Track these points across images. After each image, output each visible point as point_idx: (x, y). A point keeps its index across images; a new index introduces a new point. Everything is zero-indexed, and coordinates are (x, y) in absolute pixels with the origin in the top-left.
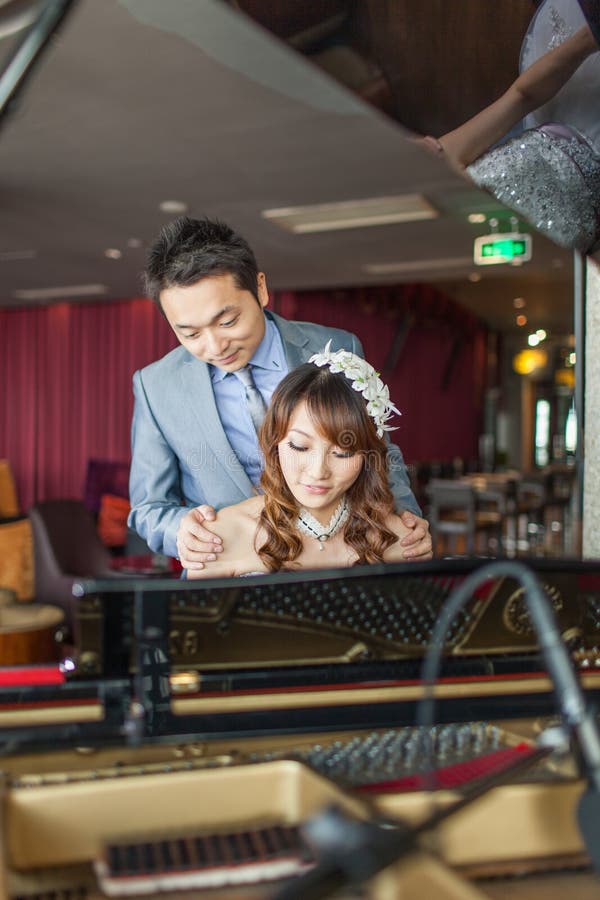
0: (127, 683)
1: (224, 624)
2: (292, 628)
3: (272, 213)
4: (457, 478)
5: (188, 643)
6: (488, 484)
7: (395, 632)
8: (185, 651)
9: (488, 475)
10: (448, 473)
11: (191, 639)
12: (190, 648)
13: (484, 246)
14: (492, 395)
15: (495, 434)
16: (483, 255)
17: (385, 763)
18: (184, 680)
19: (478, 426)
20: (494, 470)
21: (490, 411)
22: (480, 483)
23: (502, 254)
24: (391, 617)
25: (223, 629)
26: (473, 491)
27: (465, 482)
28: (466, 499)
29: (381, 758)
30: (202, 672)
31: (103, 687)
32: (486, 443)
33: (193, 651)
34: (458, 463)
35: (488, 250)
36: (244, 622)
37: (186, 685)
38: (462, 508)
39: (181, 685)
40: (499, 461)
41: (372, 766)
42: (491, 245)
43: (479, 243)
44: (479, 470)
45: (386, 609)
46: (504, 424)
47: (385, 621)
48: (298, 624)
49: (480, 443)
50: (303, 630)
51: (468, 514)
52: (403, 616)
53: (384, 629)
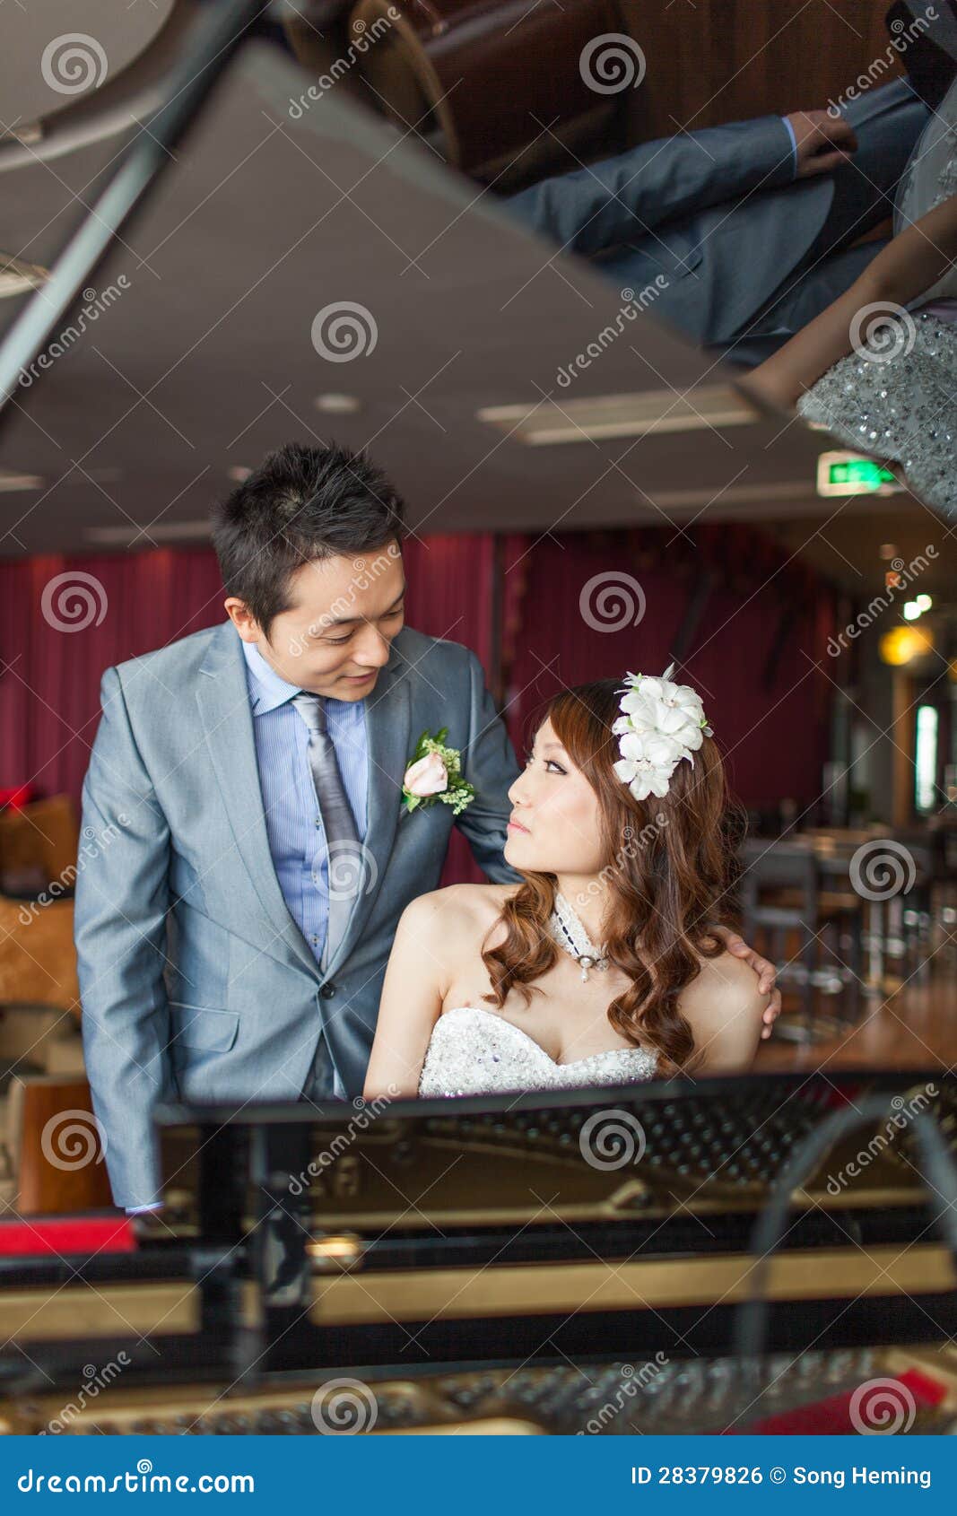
0: (241, 1252)
1: (404, 1147)
2: (519, 1153)
3: (493, 414)
4: (788, 838)
5: (343, 1178)
6: (837, 846)
7: (693, 1164)
8: (339, 1190)
9: (836, 832)
10: (769, 828)
11: (348, 1171)
12: (347, 1185)
13: (833, 467)
14: (846, 697)
15: (849, 759)
16: (832, 481)
17: (676, 1401)
18: (337, 1249)
19: (823, 749)
20: (846, 824)
21: (840, 724)
22: (825, 845)
23: (863, 479)
24: (686, 1138)
25: (405, 1155)
26: (814, 859)
27: (802, 844)
28: (802, 871)
29: (669, 1395)
30: (366, 1234)
31: (202, 1260)
32: (835, 777)
33: (353, 1190)
34: (788, 808)
35: (839, 473)
36: (438, 1143)
37: (337, 1257)
38: (795, 885)
39: (328, 1257)
40: (857, 806)
41: (653, 1412)
42: (845, 465)
43: (825, 462)
44: (822, 822)
45: (678, 1124)
46: (863, 748)
47: (676, 1145)
48: (531, 1147)
49: (826, 776)
50: (538, 1156)
51: (806, 895)
52: (707, 1135)
53: (674, 1157)
